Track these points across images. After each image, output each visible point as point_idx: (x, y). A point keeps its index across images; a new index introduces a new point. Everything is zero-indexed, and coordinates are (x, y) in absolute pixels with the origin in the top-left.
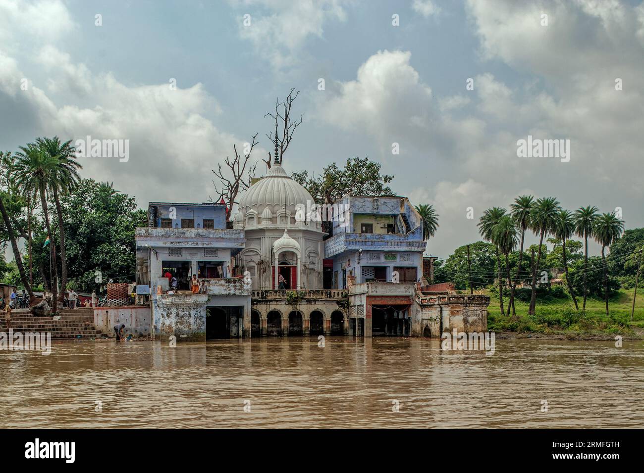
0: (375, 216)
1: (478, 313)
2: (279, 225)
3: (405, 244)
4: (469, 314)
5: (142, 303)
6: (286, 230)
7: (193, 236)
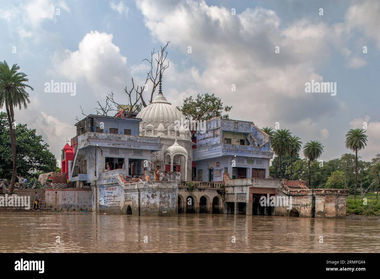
0: (233, 133)
1: (344, 202)
2: (169, 136)
3: (261, 153)
4: (339, 202)
5: (81, 187)
6: (176, 140)
7: (126, 140)
